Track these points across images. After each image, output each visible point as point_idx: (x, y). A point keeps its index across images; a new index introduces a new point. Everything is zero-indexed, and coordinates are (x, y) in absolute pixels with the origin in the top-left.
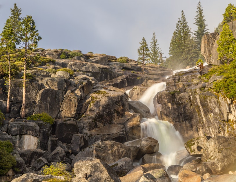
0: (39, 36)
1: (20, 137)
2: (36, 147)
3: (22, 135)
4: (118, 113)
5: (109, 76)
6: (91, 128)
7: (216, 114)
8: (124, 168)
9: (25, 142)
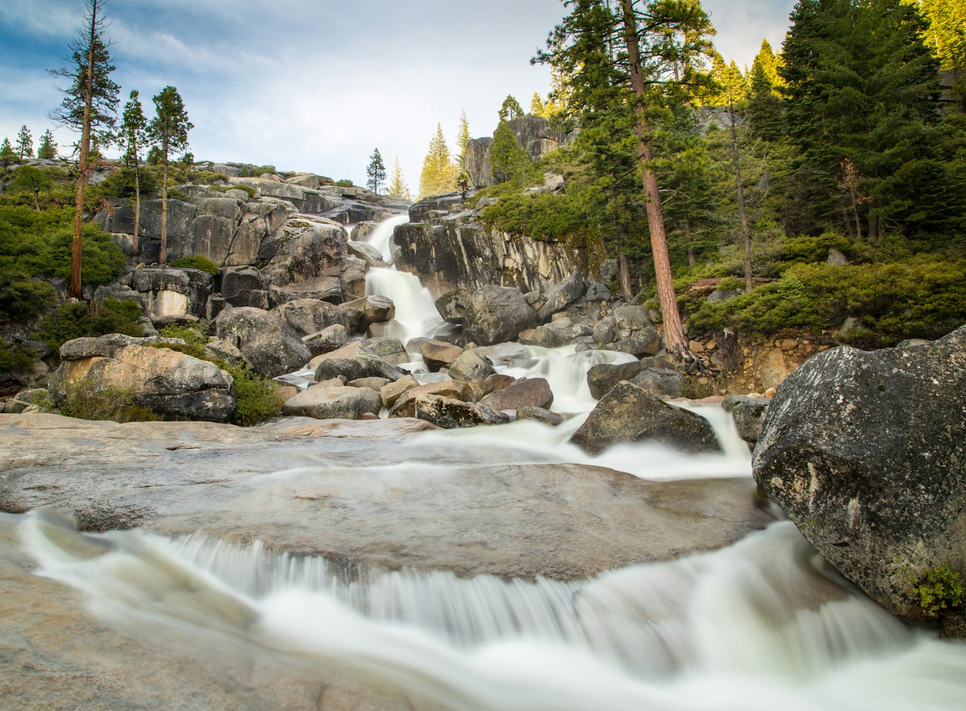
0: (189, 121)
1: (155, 294)
2: (184, 311)
3: (157, 291)
4: (329, 258)
5: (319, 206)
6: (283, 283)
7: (486, 259)
8: (331, 341)
9: (164, 303)
